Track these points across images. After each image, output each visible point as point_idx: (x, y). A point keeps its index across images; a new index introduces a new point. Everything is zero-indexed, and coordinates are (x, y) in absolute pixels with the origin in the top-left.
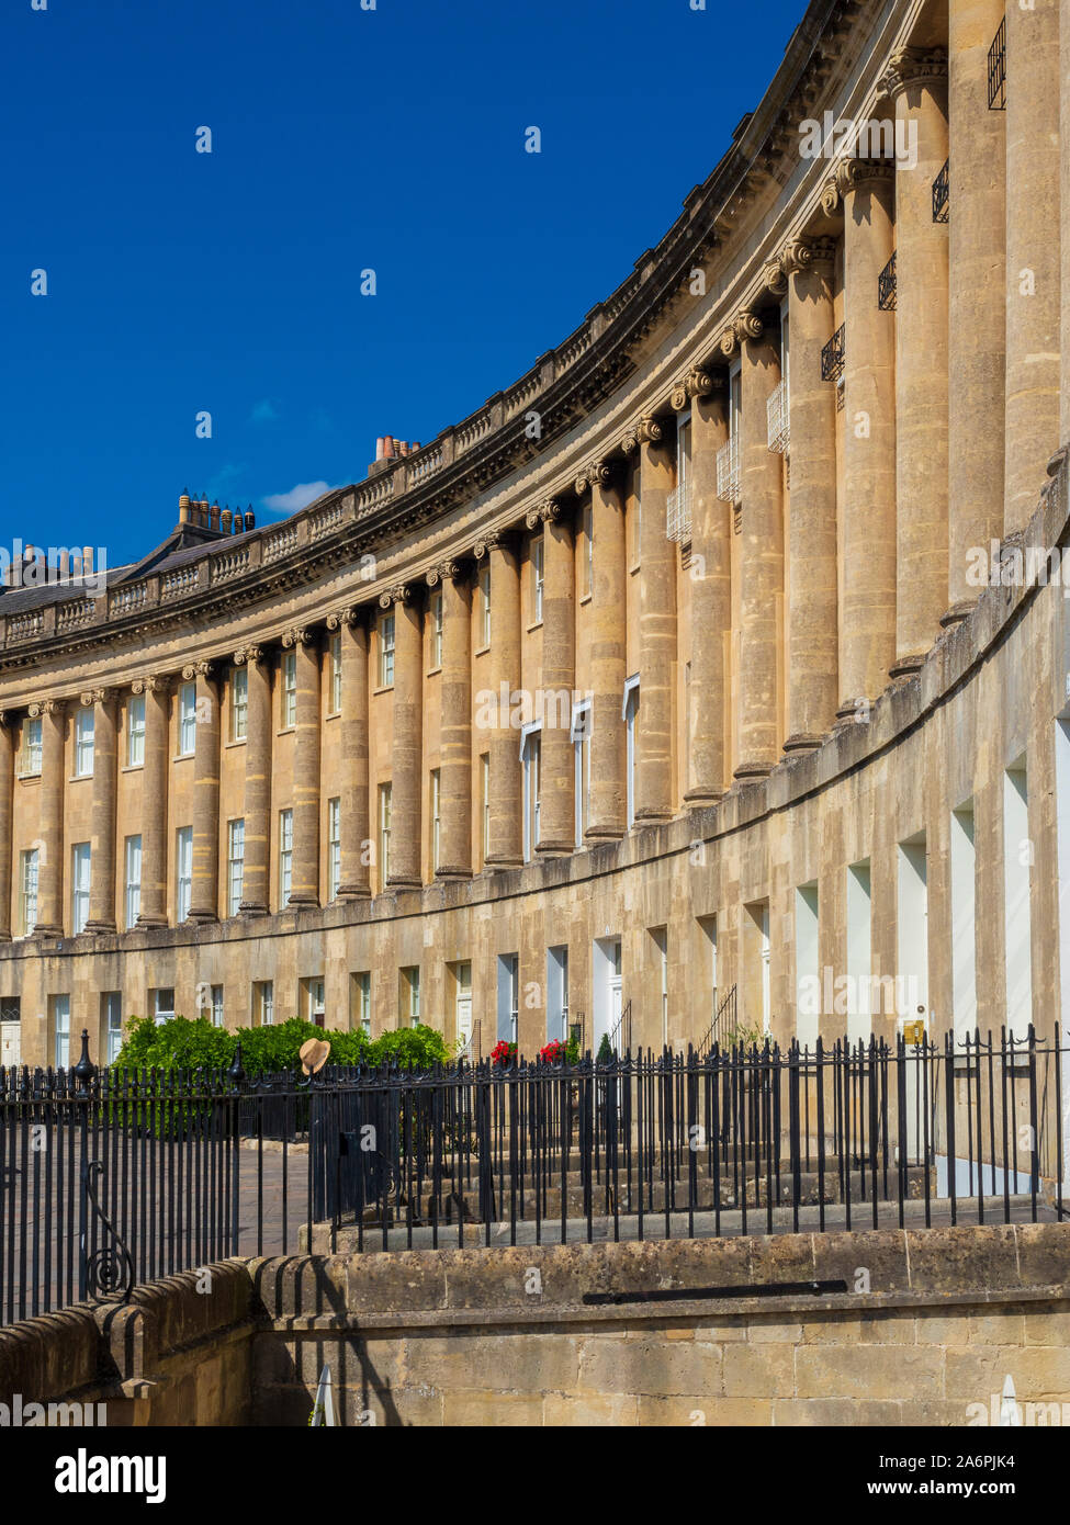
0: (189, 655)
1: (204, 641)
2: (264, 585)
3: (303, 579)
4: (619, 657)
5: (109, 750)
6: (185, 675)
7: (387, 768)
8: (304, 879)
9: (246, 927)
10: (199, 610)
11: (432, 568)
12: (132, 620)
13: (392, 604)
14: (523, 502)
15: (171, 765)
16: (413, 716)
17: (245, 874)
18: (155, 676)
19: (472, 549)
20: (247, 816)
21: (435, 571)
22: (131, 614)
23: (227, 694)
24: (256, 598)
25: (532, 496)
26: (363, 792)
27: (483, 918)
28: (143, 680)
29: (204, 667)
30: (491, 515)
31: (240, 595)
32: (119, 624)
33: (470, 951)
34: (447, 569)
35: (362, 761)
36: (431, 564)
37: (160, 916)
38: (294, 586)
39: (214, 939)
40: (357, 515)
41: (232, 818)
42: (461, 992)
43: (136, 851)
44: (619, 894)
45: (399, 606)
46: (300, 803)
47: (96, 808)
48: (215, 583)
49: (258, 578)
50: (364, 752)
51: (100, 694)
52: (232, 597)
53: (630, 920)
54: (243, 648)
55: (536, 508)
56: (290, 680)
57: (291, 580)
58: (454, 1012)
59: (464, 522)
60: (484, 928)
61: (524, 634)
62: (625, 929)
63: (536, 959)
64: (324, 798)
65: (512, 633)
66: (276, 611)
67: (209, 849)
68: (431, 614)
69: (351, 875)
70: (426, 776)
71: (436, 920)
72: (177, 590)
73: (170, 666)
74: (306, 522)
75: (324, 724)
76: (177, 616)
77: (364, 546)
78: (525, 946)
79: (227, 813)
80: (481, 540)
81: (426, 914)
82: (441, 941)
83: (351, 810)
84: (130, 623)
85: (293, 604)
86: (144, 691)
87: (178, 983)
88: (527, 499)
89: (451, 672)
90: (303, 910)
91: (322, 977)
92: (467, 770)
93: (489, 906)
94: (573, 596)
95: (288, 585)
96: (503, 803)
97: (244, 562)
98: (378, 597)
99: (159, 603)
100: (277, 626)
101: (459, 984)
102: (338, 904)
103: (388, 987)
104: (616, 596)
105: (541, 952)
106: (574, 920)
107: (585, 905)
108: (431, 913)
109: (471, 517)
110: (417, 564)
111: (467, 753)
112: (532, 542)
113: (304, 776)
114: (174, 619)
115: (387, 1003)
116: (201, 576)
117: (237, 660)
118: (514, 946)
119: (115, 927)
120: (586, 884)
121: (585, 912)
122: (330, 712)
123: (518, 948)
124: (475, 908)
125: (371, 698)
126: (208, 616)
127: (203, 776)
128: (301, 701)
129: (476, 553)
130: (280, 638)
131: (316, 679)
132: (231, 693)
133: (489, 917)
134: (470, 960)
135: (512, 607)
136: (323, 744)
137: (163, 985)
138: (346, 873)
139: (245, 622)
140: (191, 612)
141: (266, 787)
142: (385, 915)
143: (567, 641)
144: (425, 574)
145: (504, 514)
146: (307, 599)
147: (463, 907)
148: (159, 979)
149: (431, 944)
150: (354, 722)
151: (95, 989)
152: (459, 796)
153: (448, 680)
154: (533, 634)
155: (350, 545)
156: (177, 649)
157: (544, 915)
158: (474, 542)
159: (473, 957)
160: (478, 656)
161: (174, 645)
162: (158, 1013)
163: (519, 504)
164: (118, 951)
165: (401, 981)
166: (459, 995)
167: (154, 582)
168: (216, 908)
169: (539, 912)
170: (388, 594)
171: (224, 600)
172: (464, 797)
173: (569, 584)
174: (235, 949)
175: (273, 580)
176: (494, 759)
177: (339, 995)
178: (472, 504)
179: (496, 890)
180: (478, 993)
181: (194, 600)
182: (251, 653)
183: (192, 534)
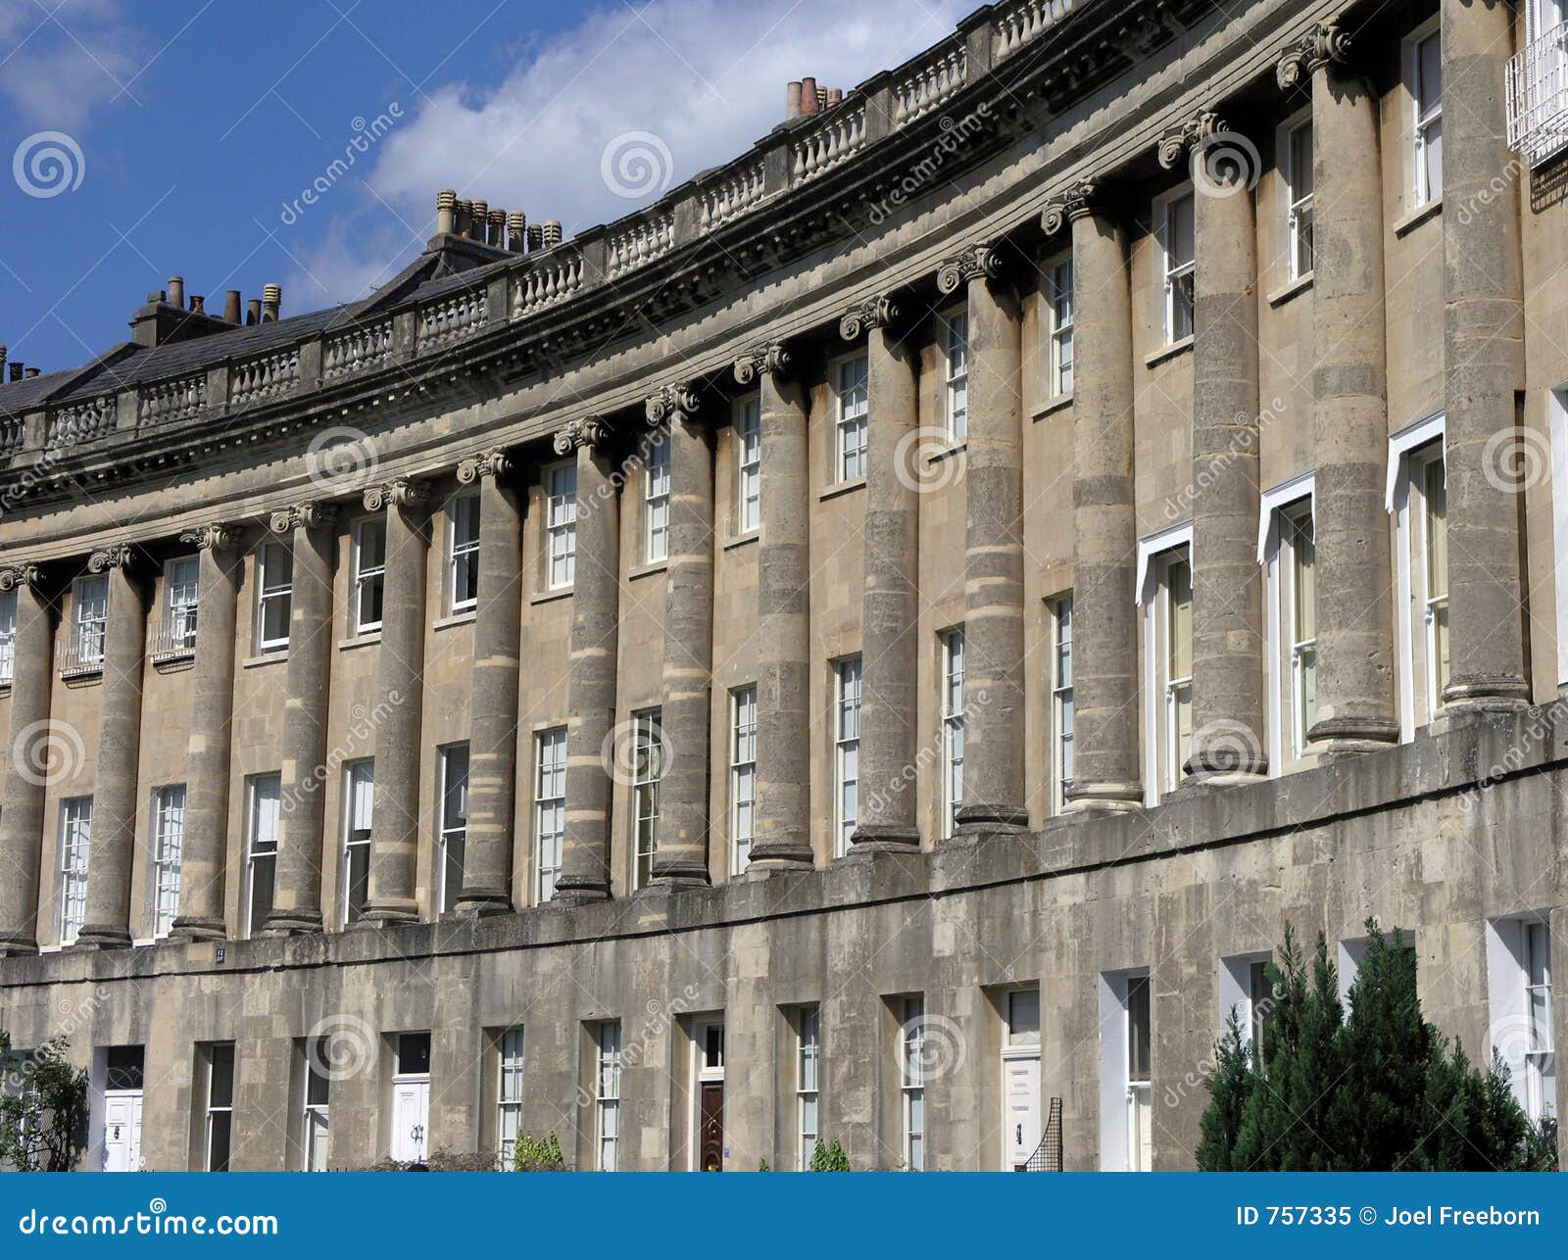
0: (470, 441)
1: (496, 416)
2: (614, 312)
3: (687, 299)
4: (1372, 392)
5: (316, 611)
6: (461, 476)
7: (847, 629)
8: (683, 834)
9: (570, 921)
10: (490, 362)
11: (947, 261)
12: (369, 383)
13: (864, 334)
14: (1147, 122)
15: (429, 634)
16: (903, 532)
17: (569, 825)
18: (406, 480)
19: (1037, 219)
20: (574, 722)
21: (955, 267)
22: (364, 373)
23: (533, 510)
24: (596, 338)
25: (1169, 108)
26: (799, 674)
27: (1065, 901)
28: (385, 487)
29: (494, 460)
30: (1077, 154)
31: (566, 333)
32: (345, 390)
33: (1036, 967)
34: (980, 261)
35: (799, 618)
36: (946, 254)
37: (406, 902)
38: (668, 313)
39: (508, 941)
40: (791, 182)
41: (542, 726)
42: (1012, 1044)
43: (360, 786)
44: (1409, 849)
45: (876, 338)
46: (676, 696)
47: (292, 712)
48: (517, 315)
49: (604, 301)
50: (800, 603)
51: (304, 513)
52: (552, 338)
53: (1439, 902)
54: (570, 426)
55: (1177, 131)
56: (748, 446)
57: (663, 301)
58: (997, 1081)
59: (1014, 174)
60: (1067, 923)
61: (1140, 370)
62: (1424, 919)
63: (1192, 981)
64: (720, 688)
65: (1117, 368)
66: (633, 357)
67: (499, 781)
68: (937, 348)
69: (777, 824)
70: (927, 643)
71: (961, 906)
72: (448, 331)
73: (433, 462)
74: (691, 201)
75: (720, 556)
76: (449, 374)
77: (808, 232)
78: (1165, 951)
79: (534, 716)
80: (1054, 201)
81: (938, 896)
82: (971, 945)
83: (777, 706)
84: (363, 389)
85: (665, 344)
86: (384, 507)
87: (439, 1024)
88: (1156, 117)
89: (985, 447)
90: (684, 888)
91: (721, 1013)
92: (1016, 629)
93: (1081, 877)
94: (1253, 292)
95: (659, 312)
96: (1105, 684)
97: (571, 278)
98: (837, 321)
99: (414, 353)
100: (635, 385)
101: (1005, 1027)
102: (752, 878)
103: (855, 1032)
104: (1365, 276)
105: (1205, 966)
106: (1286, 903)
107: (1317, 872)
108: (949, 892)
109: (1029, 164)
110: (916, 258)
111: (1015, 594)
112: (1155, 200)
113: (684, 649)
114: (445, 379)
115: (856, 1064)
116: (492, 307)
117: (559, 447)
118: (1137, 955)
119: (319, 920)
120: (1318, 831)
121: (1317, 889)
122: (733, 532)
123: (1150, 959)
124: (1047, 882)
125: (814, 505)
126: (504, 373)
127: (492, 652)
128: (678, 515)
129: (1044, 225)
130: (642, 405)
131: (706, 474)
132: (543, 508)
133: (1079, 899)
134: (1036, 983)
135: (1116, 322)
136: (718, 591)
137: (409, 1024)
138: (768, 823)
139: (571, 380)
140: (475, 367)
141: (608, 670)
142: (851, 898)
143: (1244, 374)
144: (935, 274)
145: (1104, 150)
146: (693, 332)
147: (1021, 881)
148: (400, 1016)
149: (947, 953)
150: (785, 547)
151: (283, 1032)
152: (999, 676)
153: (981, 462)
154: (1161, 369)
155: (781, 232)
156: (447, 432)
157: (1211, 896)
158: (1042, 205)
159: (1042, 975)
160: (1037, 418)
161: (441, 425)
162: (397, 1076)
163: (1141, 127)
164: (327, 964)
165: (884, 1021)
166: (1006, 1049)
167: (405, 320)
168: (509, 887)
169: (1200, 889)
170: (856, 316)
171: (536, 344)
172: (1012, 676)
173: (1246, 268)
174: (547, 961)
175: (629, 305)
176: (1083, 603)
177: (753, 1045)
178: (1031, 139)
179: (1094, 847)
180: (1055, 1047)
181: (477, 347)
182: (585, 432)
183: (458, 253)
